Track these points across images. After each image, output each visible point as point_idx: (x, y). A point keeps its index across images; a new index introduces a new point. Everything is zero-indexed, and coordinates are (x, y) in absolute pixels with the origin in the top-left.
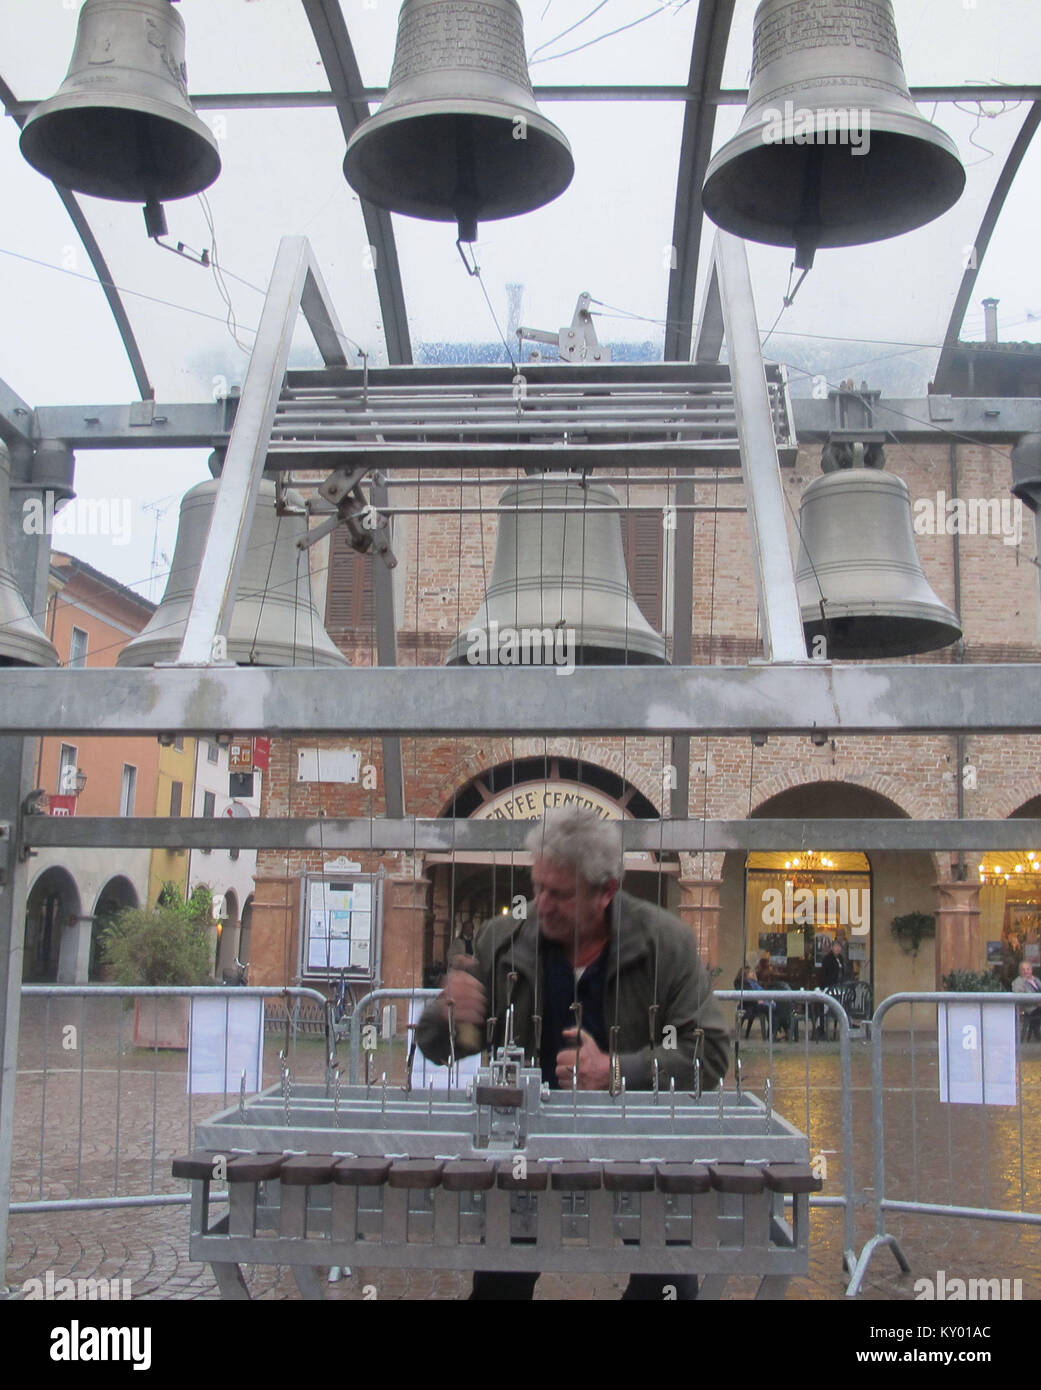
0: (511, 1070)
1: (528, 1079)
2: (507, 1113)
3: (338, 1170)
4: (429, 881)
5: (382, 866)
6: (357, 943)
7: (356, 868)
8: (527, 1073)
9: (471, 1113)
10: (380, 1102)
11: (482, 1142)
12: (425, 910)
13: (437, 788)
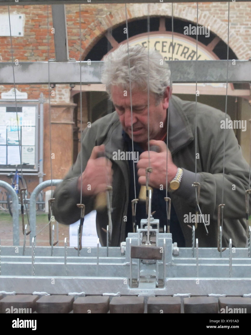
0: (152, 234)
1: (165, 241)
2: (150, 264)
3: (38, 304)
4: (75, 105)
5: (42, 94)
6: (26, 148)
7: (23, 96)
8: (162, 236)
9: (125, 264)
10: (63, 257)
11: (134, 283)
12: (72, 124)
13: (79, 39)
